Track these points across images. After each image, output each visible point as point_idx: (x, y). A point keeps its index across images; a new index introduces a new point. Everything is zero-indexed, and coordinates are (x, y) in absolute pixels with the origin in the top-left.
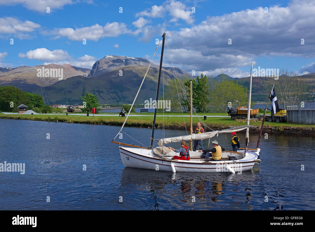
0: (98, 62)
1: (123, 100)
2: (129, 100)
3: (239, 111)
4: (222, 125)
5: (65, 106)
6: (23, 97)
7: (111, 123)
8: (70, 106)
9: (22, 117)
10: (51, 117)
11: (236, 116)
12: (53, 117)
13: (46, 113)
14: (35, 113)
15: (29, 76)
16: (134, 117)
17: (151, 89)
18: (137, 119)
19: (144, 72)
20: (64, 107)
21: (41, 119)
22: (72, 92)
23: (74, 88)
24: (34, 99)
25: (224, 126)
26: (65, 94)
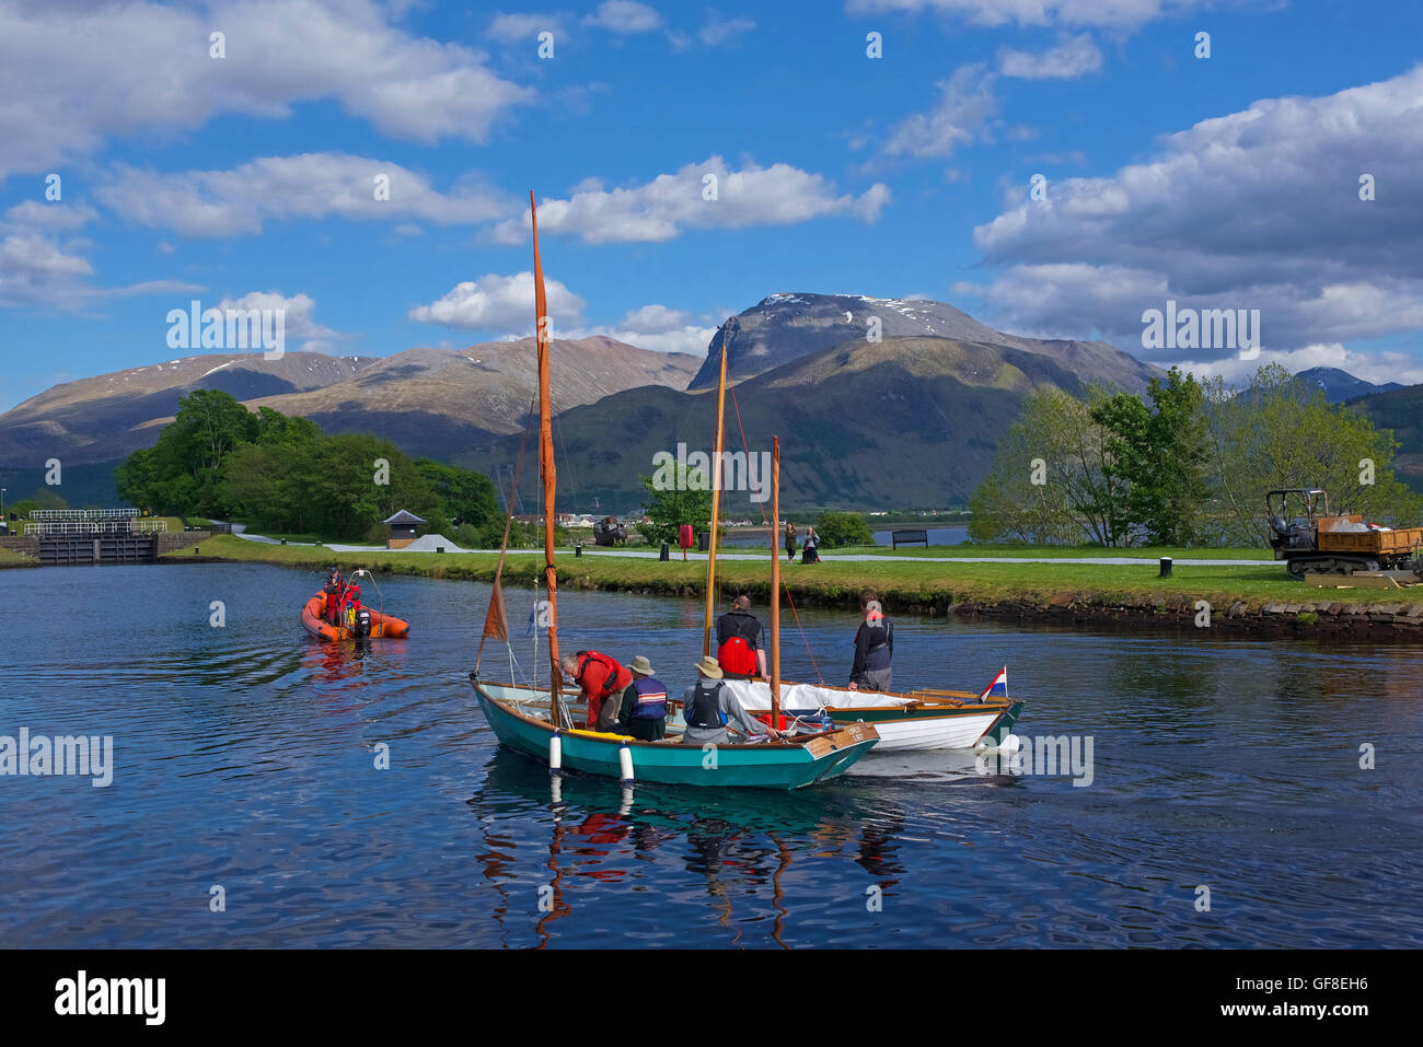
0: (733, 323)
1: (844, 491)
2: (870, 493)
3: (1327, 535)
4: (1235, 601)
5: (590, 520)
6: (409, 479)
7: (751, 591)
8: (608, 521)
9: (400, 562)
10: (513, 565)
11: (1312, 561)
12: (520, 564)
13: (497, 545)
14: (451, 548)
15: (443, 391)
16: (853, 563)
17: (972, 443)
18: (867, 572)
19: (940, 363)
20: (586, 523)
21: (470, 573)
22: (620, 456)
23: (631, 441)
24: (459, 490)
25: (1244, 603)
26: (591, 467)
